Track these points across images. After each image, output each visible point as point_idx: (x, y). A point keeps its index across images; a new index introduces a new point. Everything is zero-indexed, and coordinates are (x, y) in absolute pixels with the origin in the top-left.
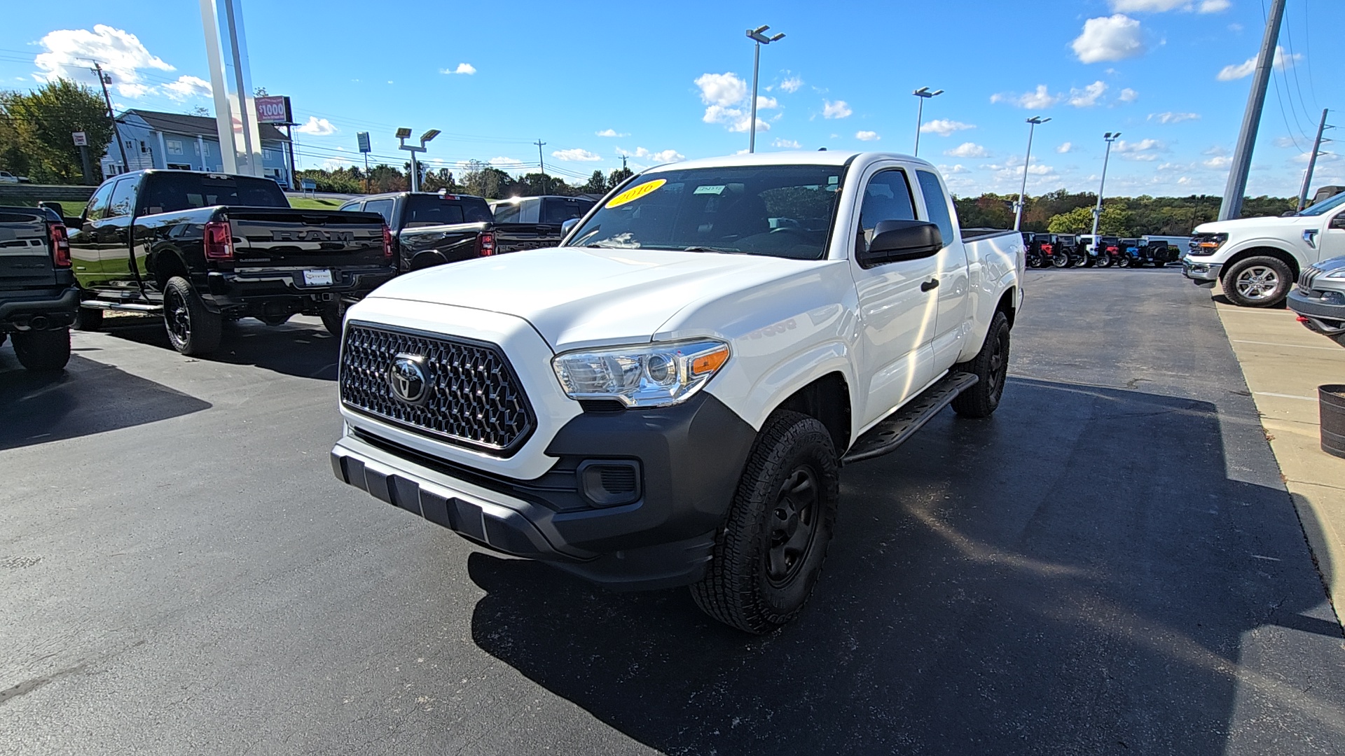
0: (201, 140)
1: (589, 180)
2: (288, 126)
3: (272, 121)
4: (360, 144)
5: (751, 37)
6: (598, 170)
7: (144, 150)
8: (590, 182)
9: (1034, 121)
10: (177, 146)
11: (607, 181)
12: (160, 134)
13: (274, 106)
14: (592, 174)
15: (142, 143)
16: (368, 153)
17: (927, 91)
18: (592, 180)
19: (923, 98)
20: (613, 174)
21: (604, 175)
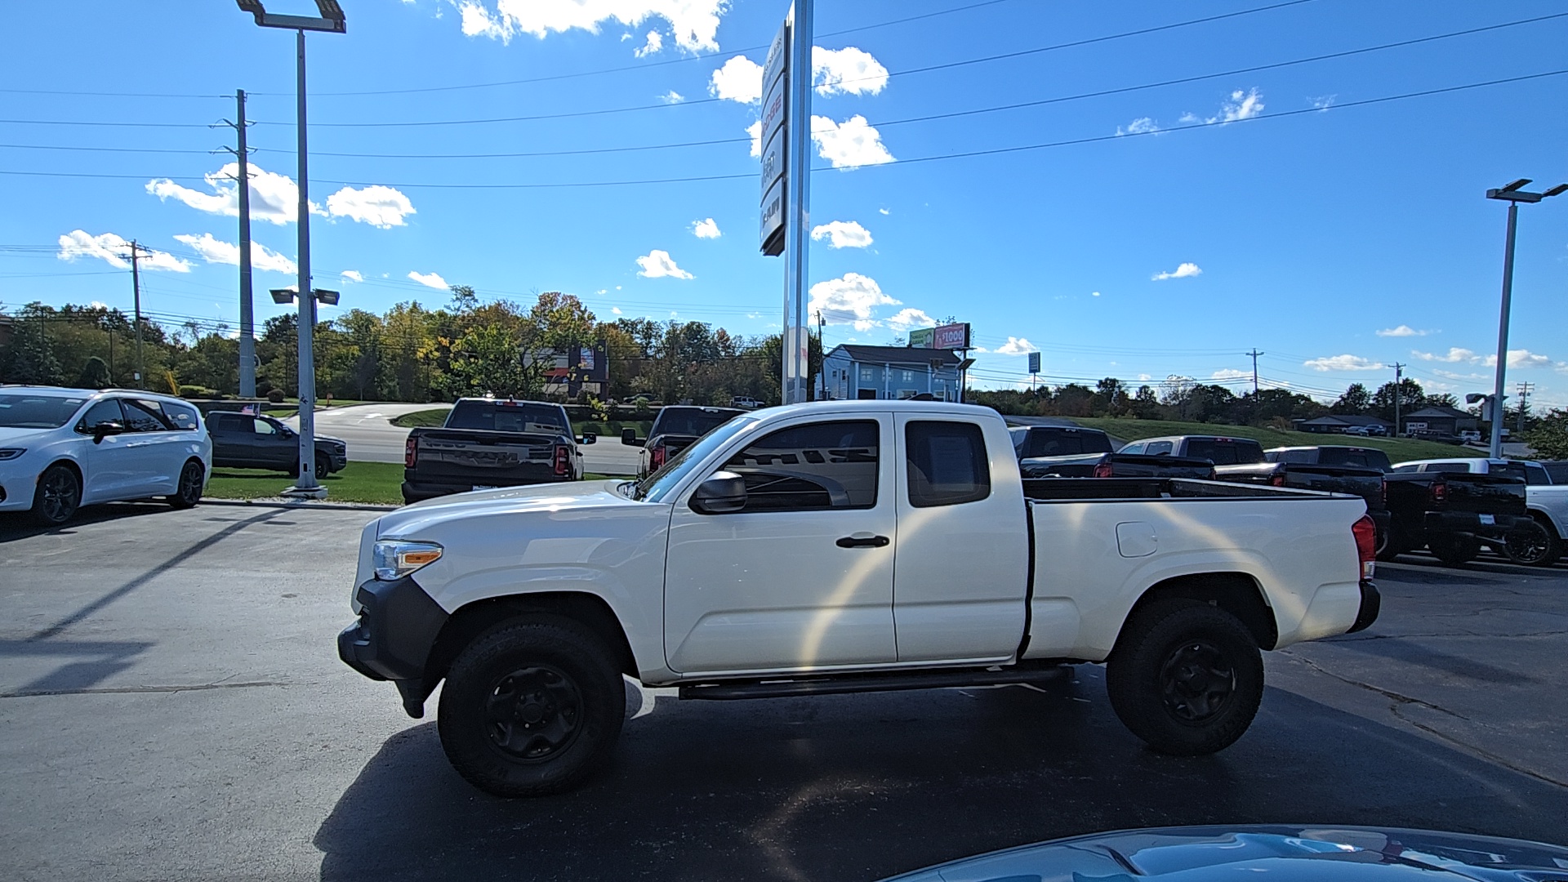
0: (887, 369)
1: (1341, 397)
2: (965, 351)
3: (951, 347)
4: (1030, 364)
6: (1357, 382)
7: (844, 378)
8: (1343, 399)
10: (868, 373)
11: (1371, 398)
12: (857, 365)
13: (956, 332)
14: (1348, 388)
15: (844, 372)
16: (1037, 374)
18: (1346, 396)
20: (1384, 388)
21: (1368, 390)
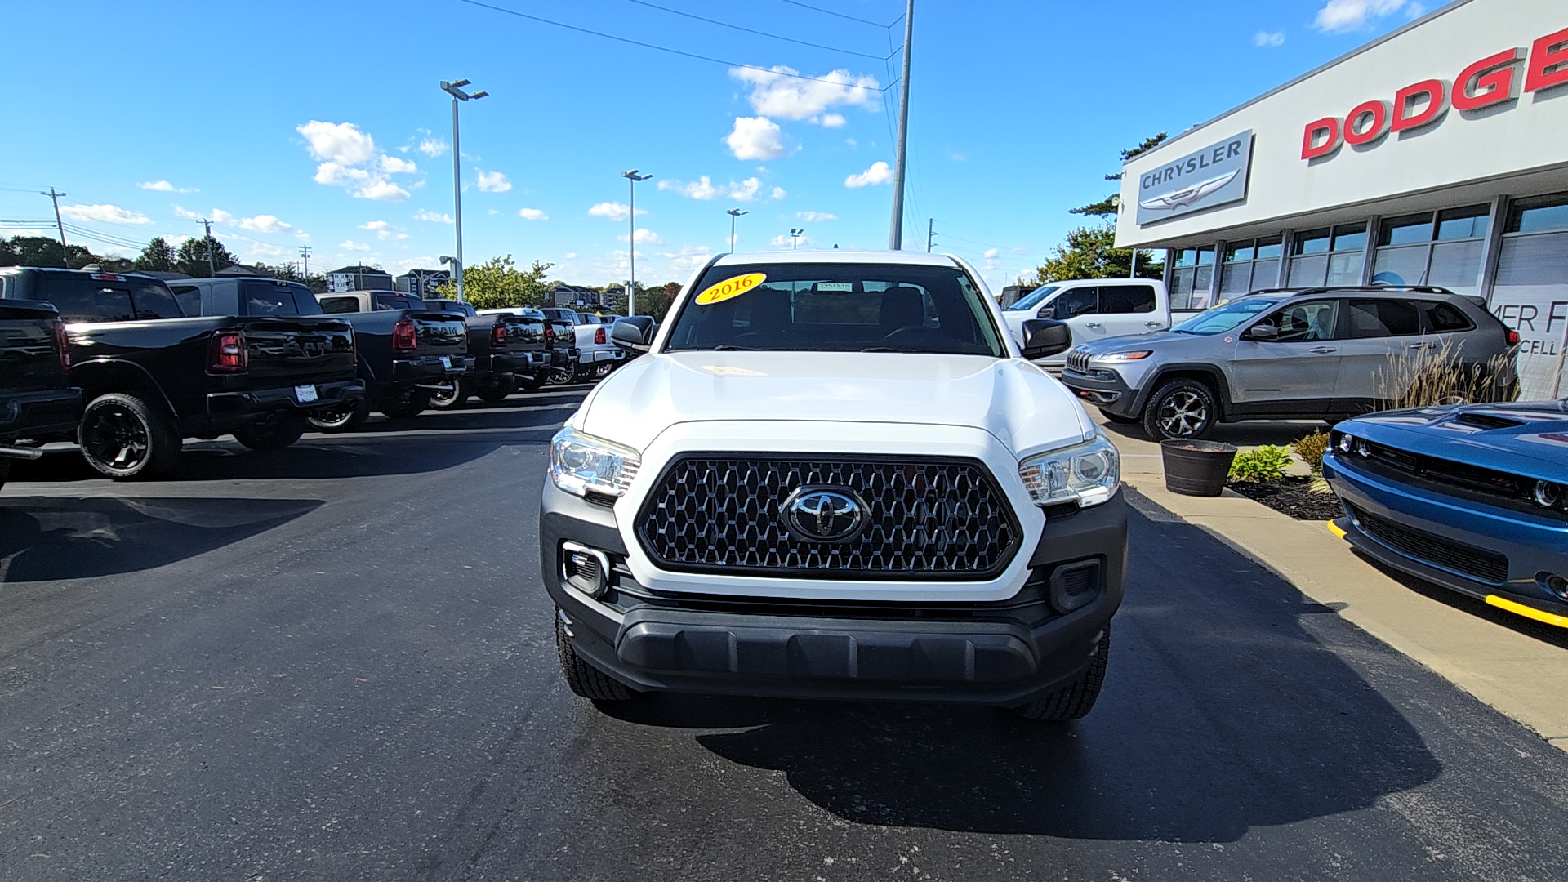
1: (142, 251)
5: (447, 90)
6: (158, 236)
8: (146, 254)
9: (734, 213)
11: (176, 254)
14: (152, 242)
17: (636, 174)
18: (148, 251)
19: (633, 181)
20: (187, 244)
21: (171, 245)
